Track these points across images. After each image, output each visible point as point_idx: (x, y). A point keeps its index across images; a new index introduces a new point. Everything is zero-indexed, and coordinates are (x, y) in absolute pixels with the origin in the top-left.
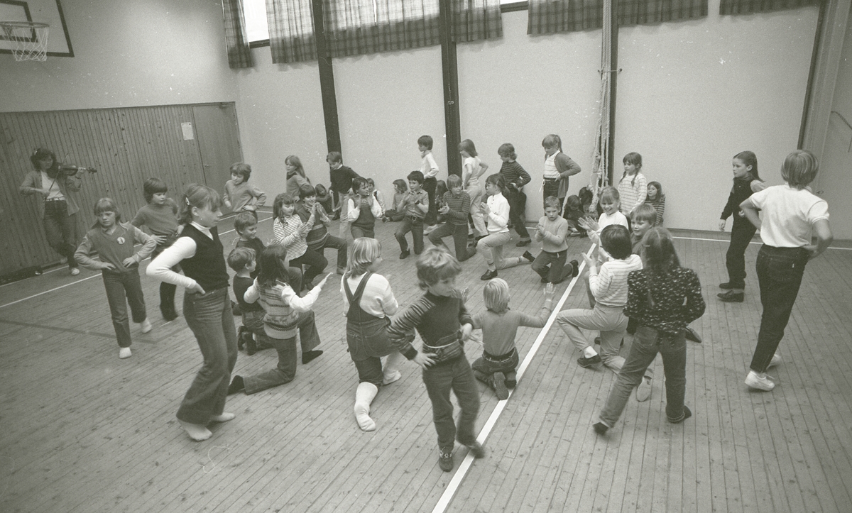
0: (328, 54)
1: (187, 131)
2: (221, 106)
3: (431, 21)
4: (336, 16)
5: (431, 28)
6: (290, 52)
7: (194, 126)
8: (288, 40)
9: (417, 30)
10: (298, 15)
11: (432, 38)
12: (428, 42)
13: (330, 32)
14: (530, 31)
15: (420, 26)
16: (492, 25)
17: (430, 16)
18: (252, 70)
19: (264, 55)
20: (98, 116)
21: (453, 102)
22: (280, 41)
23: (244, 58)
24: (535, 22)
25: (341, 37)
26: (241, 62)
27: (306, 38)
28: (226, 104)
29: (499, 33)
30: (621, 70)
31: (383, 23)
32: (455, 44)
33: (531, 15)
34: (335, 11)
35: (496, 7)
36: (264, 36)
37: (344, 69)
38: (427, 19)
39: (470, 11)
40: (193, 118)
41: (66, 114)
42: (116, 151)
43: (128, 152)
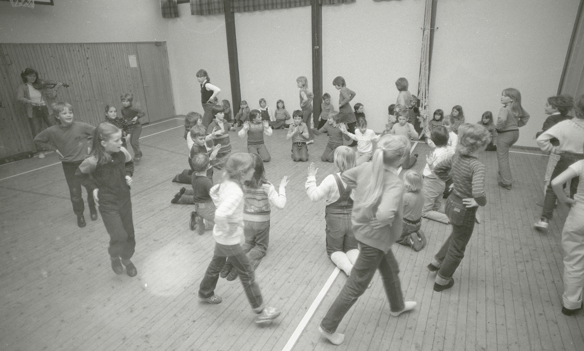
0: (231, 10)
1: (133, 61)
6: (205, 8)
7: (138, 59)
12: (302, 3)
18: (178, 19)
19: (185, 8)
20: (71, 48)
21: (318, 47)
23: (172, 11)
26: (171, 13)
28: (159, 43)
30: (438, 28)
32: (321, 5)
37: (244, 21)
40: (137, 52)
41: (48, 46)
42: (83, 74)
43: (91, 74)
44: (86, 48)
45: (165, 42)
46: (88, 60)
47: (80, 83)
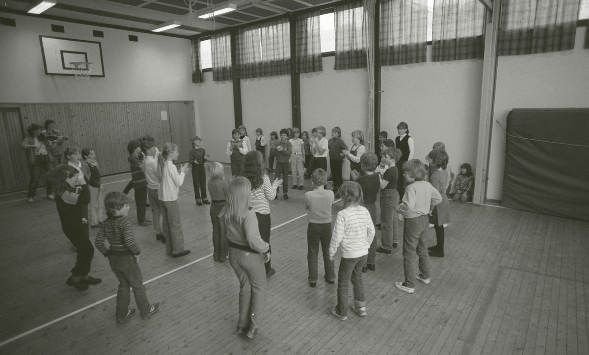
0: (237, 77)
1: (164, 116)
2: (186, 103)
3: (287, 61)
4: (242, 57)
5: (287, 64)
6: (220, 75)
7: (168, 114)
8: (220, 69)
9: (280, 66)
10: (225, 56)
11: (287, 70)
12: (286, 72)
13: (239, 66)
14: (335, 68)
15: (282, 64)
16: (317, 64)
17: (287, 58)
18: (203, 84)
19: (209, 76)
20: (116, 106)
21: (296, 106)
22: (216, 69)
23: (199, 78)
24: (338, 63)
25: (244, 68)
26: (198, 80)
27: (228, 68)
28: (188, 102)
29: (320, 68)
30: (383, 91)
31: (265, 61)
32: (298, 74)
33: (336, 59)
34: (242, 54)
35: (319, 53)
36: (210, 66)
37: (246, 85)
38: (285, 60)
39: (306, 56)
40: (168, 109)
41: (100, 104)
42: (123, 123)
43: (129, 125)
44: (127, 105)
45: (193, 101)
46: (128, 114)
47: (119, 131)
